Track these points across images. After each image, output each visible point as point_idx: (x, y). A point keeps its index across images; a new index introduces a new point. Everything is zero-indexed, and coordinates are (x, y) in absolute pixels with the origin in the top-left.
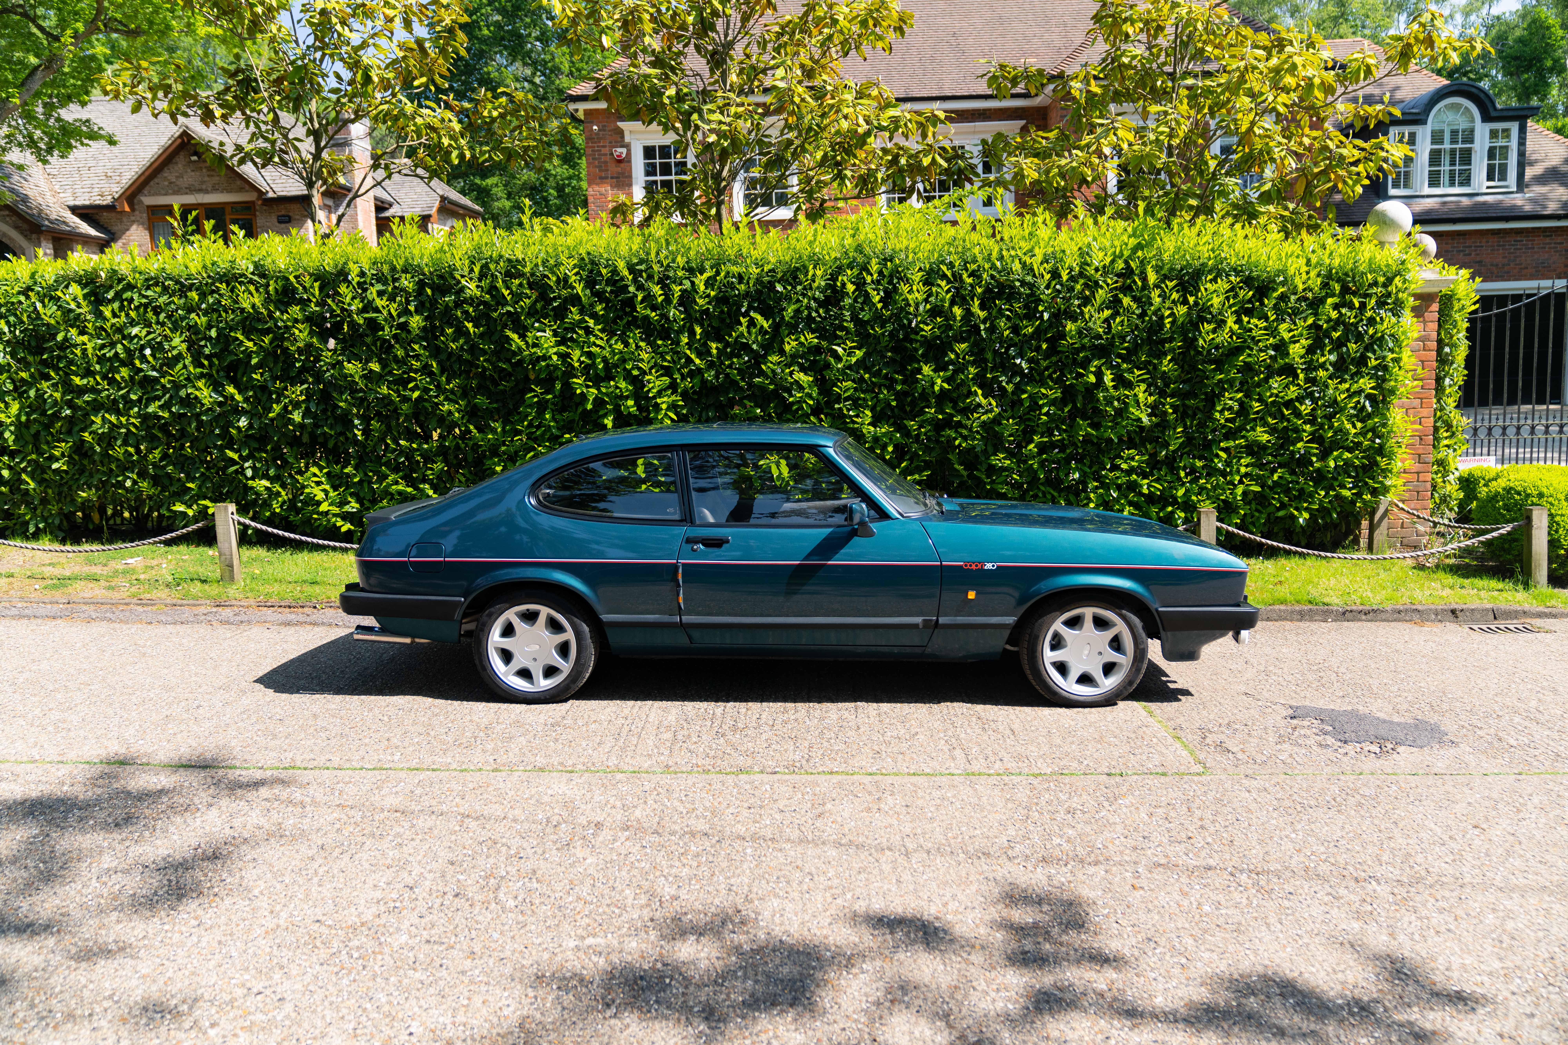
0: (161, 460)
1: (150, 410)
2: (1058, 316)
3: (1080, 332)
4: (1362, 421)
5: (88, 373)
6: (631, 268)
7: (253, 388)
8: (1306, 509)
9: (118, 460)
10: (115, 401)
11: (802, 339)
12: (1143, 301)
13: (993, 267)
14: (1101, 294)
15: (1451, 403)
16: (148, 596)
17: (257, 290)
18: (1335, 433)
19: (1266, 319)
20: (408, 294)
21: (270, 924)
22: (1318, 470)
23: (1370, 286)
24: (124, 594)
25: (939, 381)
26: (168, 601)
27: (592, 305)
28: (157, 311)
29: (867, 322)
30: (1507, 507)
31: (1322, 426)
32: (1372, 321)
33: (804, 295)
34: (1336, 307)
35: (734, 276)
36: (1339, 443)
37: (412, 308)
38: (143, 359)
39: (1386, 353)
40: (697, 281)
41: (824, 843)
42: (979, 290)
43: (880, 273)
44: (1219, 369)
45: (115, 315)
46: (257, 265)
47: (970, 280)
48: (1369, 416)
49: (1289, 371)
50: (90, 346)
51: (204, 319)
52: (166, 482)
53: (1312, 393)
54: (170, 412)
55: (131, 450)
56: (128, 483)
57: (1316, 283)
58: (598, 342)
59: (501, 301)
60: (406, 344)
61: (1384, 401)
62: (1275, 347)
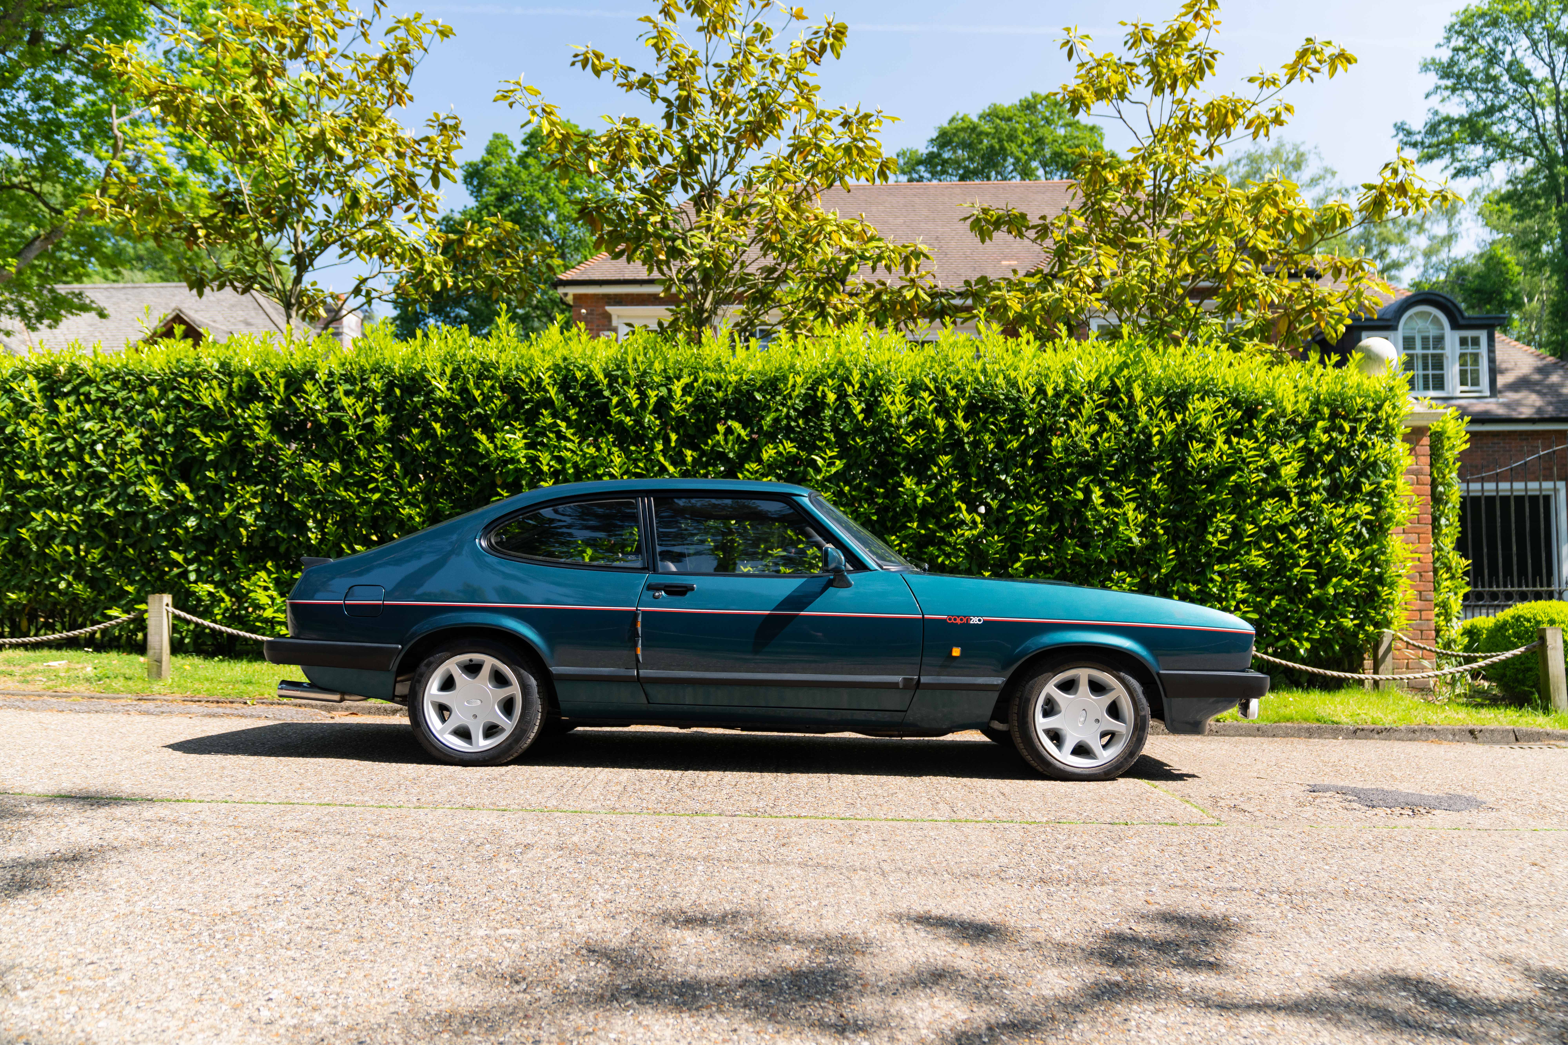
0: (100, 561)
1: (95, 507)
2: (1044, 433)
3: (1066, 449)
4: (1361, 548)
5: (34, 468)
6: (607, 375)
7: (205, 487)
8: (1308, 639)
9: (55, 560)
10: (59, 497)
11: (781, 448)
12: (1130, 419)
13: (977, 380)
14: (1087, 409)
15: (1448, 543)
16: (64, 689)
17: (220, 386)
18: (1333, 559)
19: (1257, 441)
20: (376, 395)
21: (124, 909)
22: (1317, 599)
23: (1360, 411)
24: (39, 687)
25: (922, 494)
26: (87, 694)
27: (565, 410)
28: (114, 405)
29: (848, 434)
30: (1516, 635)
31: (1318, 551)
32: (1363, 446)
33: (783, 405)
34: (1326, 431)
35: (712, 384)
36: (1337, 568)
37: (378, 407)
38: (94, 454)
39: (1380, 479)
40: (673, 388)
41: (788, 864)
42: (963, 403)
43: (862, 385)
44: (1210, 490)
45: (69, 409)
46: (222, 365)
47: (953, 393)
48: (1367, 543)
49: (1282, 494)
50: (39, 440)
51: (162, 415)
52: (103, 585)
53: (1307, 517)
54: (116, 509)
55: (69, 548)
56: (62, 585)
57: (1305, 408)
58: (569, 445)
59: (471, 403)
60: (370, 446)
61: (1381, 526)
62: (1267, 470)
